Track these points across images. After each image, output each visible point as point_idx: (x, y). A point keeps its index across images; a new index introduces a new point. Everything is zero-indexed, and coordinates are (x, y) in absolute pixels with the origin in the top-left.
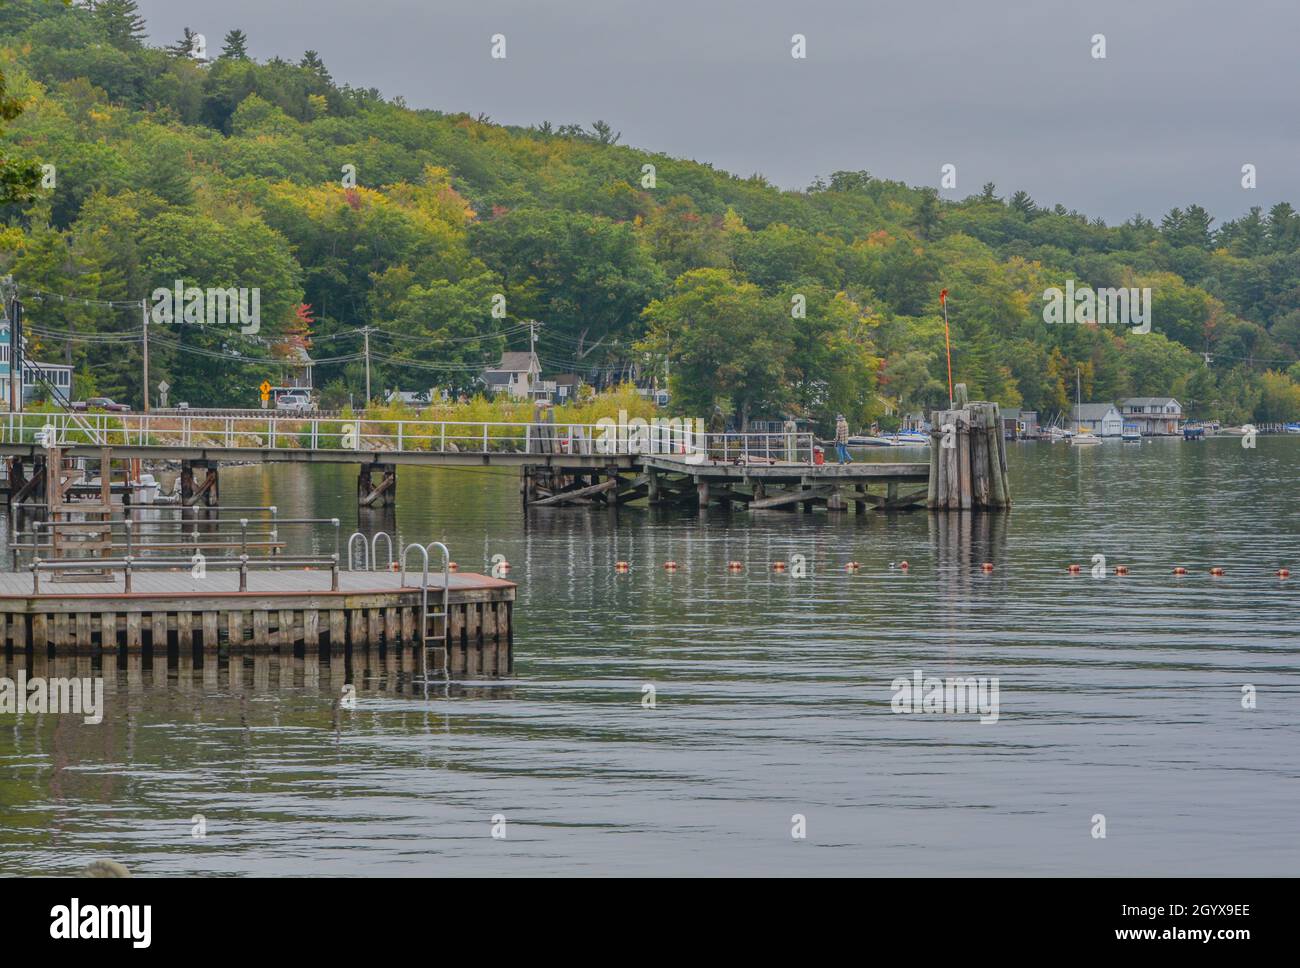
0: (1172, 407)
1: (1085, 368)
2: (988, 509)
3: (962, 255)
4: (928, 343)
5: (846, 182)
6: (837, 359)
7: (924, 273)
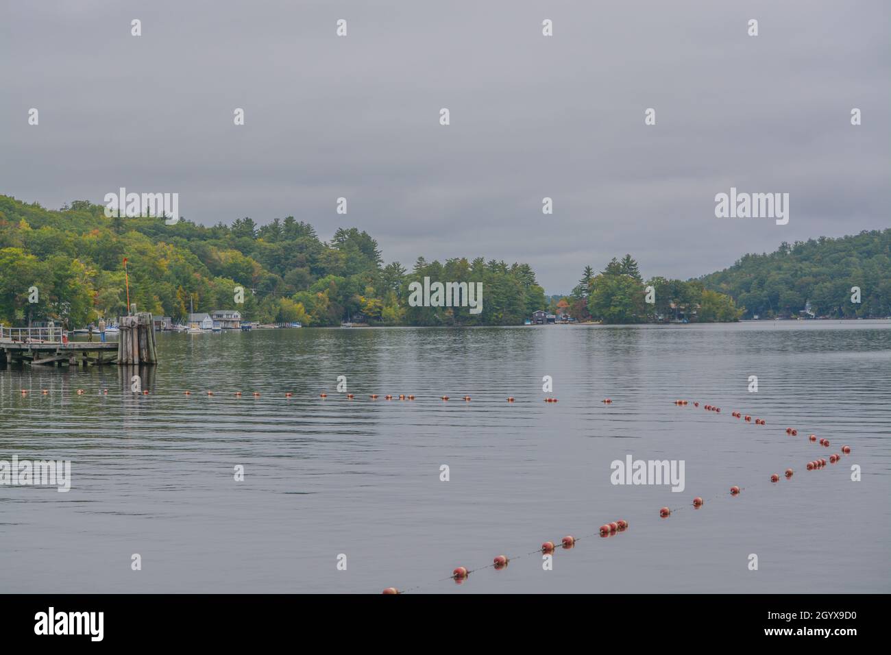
0: (237, 315)
1: (194, 296)
2: (146, 365)
3: (135, 241)
4: (119, 284)
5: (79, 206)
6: (74, 292)
7: (117, 250)
